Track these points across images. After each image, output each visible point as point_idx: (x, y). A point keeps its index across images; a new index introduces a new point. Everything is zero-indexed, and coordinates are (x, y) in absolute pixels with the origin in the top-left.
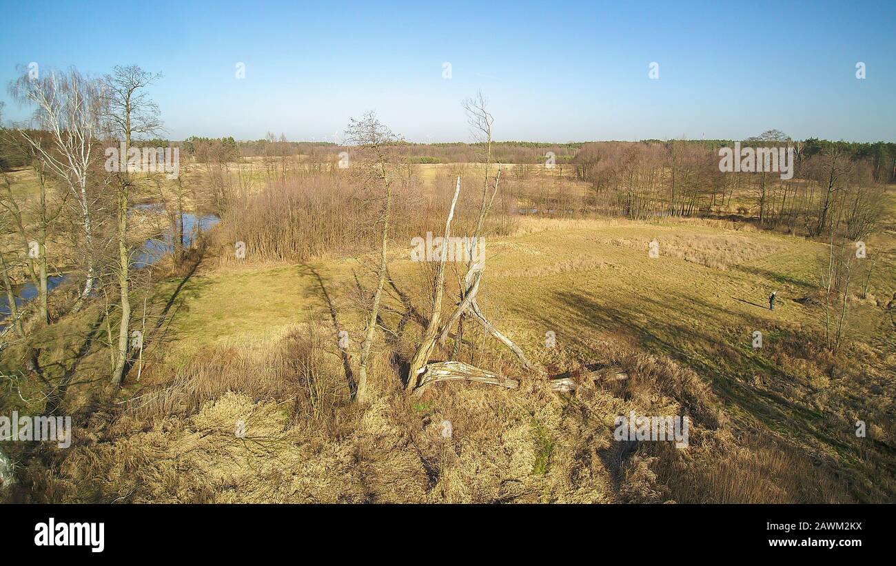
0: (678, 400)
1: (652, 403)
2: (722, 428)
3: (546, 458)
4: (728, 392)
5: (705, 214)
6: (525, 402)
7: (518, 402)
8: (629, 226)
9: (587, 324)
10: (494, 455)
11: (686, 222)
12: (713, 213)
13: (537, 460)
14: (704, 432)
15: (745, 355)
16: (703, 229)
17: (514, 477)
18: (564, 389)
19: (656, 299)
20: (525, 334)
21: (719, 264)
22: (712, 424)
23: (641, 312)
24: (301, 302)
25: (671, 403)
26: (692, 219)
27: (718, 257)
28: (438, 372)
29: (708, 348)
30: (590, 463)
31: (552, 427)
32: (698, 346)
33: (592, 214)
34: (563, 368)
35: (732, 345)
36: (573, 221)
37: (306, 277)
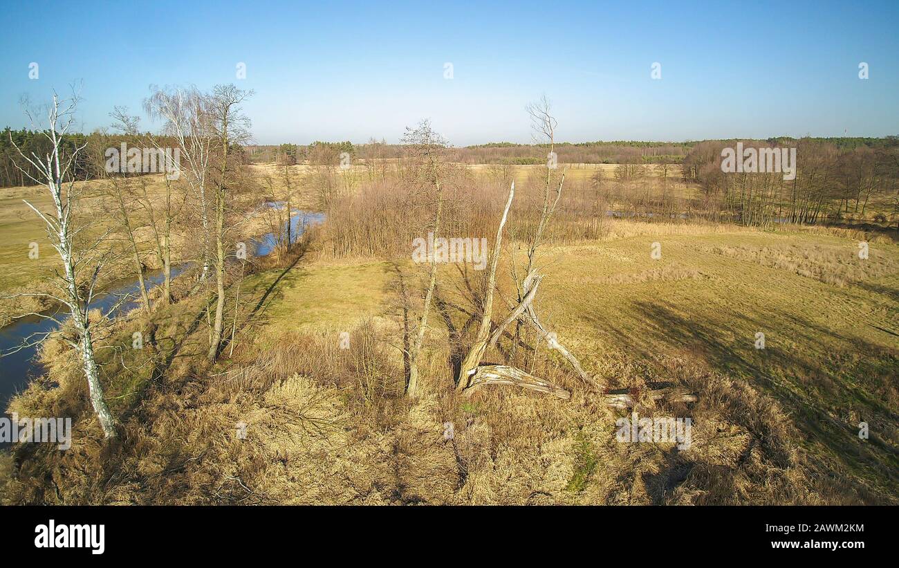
0: (750, 429)
1: (719, 431)
2: (793, 467)
3: (586, 475)
4: (815, 427)
5: (834, 221)
6: (575, 414)
7: (569, 414)
8: (739, 233)
9: (663, 339)
10: (530, 465)
11: (808, 230)
12: (844, 221)
13: (574, 477)
14: (771, 469)
15: (844, 387)
16: (827, 238)
17: (546, 490)
18: (620, 405)
19: (752, 316)
20: (592, 344)
21: (837, 280)
22: (782, 462)
23: (729, 329)
24: (380, 296)
25: (740, 433)
26: (815, 228)
27: (838, 272)
28: (488, 375)
29: (800, 375)
30: (630, 487)
31: (599, 444)
32: (789, 372)
33: (697, 219)
34: (624, 382)
35: (832, 374)
36: (673, 226)
37: (389, 273)
